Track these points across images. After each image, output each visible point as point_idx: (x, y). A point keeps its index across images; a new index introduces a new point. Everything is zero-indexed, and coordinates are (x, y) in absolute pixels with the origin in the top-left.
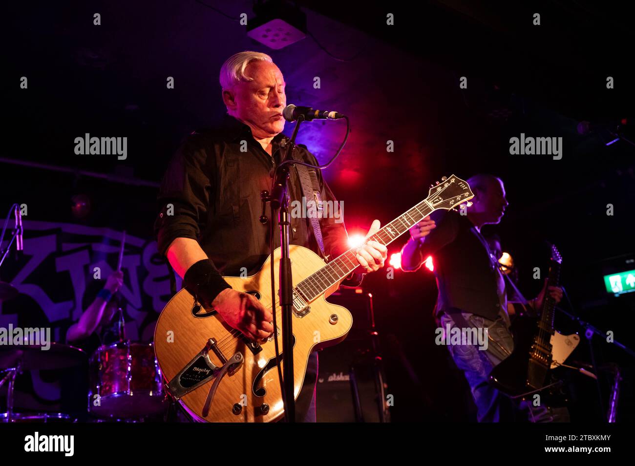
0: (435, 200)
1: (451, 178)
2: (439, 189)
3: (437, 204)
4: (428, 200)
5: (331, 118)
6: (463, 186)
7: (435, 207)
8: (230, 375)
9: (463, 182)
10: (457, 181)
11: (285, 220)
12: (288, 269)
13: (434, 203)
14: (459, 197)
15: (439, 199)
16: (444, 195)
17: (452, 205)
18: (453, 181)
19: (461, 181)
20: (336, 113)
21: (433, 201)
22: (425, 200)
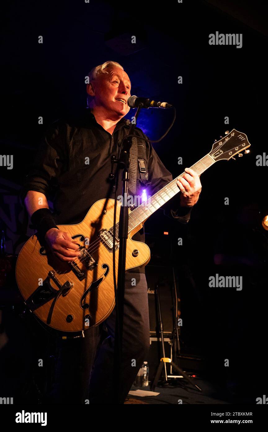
0: (216, 153)
1: (232, 132)
2: (221, 144)
3: (217, 156)
4: (210, 154)
5: (162, 107)
6: (242, 138)
7: (216, 160)
8: (64, 296)
9: (242, 134)
10: (237, 134)
11: (126, 178)
12: (126, 212)
13: (216, 156)
14: (236, 148)
15: (220, 152)
16: (224, 148)
17: (231, 155)
18: (233, 135)
19: (240, 134)
20: (166, 104)
21: (214, 155)
22: (208, 154)
